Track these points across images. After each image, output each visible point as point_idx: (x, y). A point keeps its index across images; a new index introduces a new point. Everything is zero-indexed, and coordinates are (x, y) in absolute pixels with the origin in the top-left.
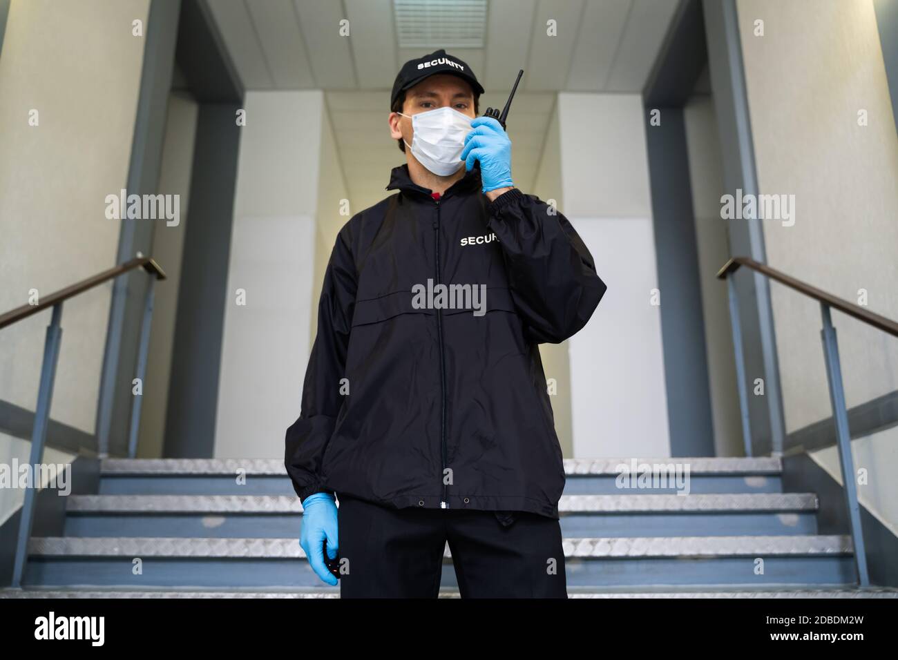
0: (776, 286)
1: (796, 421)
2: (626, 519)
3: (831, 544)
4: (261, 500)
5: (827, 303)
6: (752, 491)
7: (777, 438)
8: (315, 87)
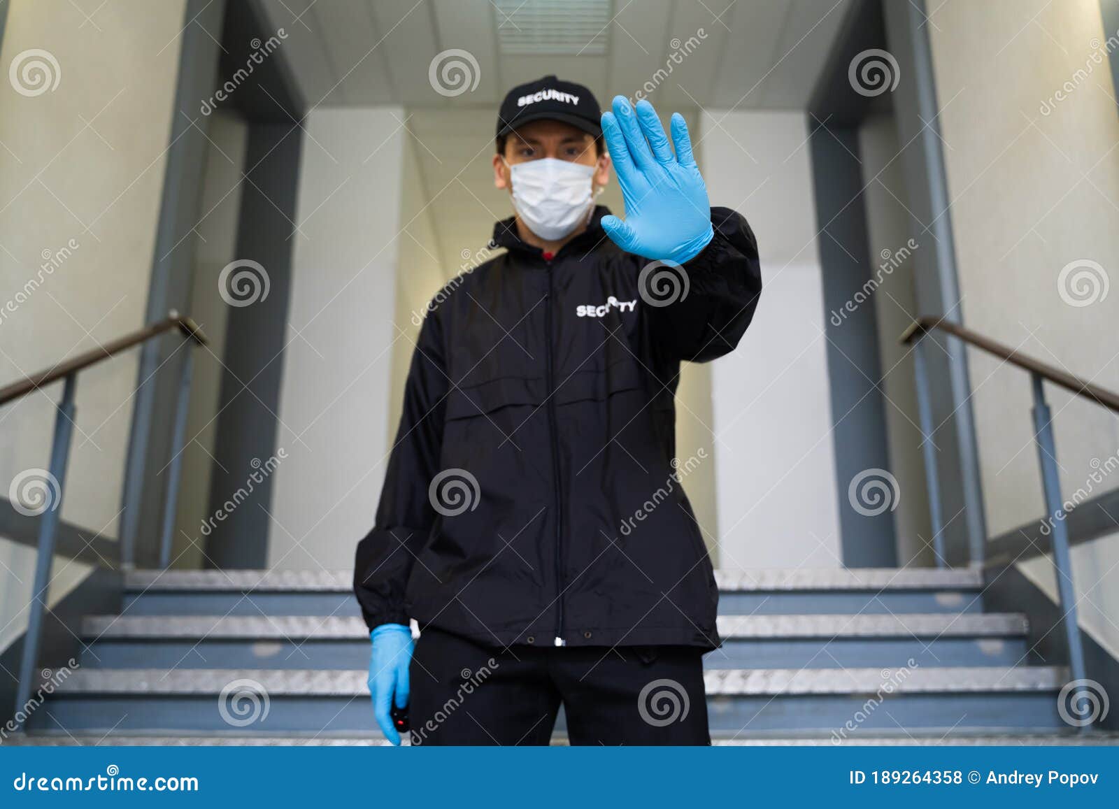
0: (975, 354)
1: (1000, 523)
2: (786, 647)
3: (1043, 678)
4: (326, 623)
5: (1039, 375)
6: (945, 610)
7: (976, 544)
8: (393, 101)
